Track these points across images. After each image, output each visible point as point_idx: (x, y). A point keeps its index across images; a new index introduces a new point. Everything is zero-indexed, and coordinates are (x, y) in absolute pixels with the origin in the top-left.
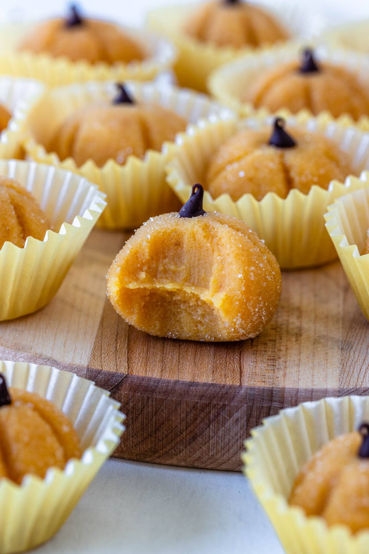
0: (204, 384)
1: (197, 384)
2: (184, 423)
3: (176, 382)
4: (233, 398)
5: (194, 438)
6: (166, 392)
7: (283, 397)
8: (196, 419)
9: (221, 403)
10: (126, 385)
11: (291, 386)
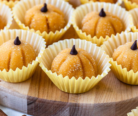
0: (58, 102)
1: (56, 101)
2: (53, 111)
3: (51, 100)
4: (66, 105)
5: (56, 114)
6: (48, 103)
7: (79, 105)
8: (56, 110)
9: (62, 107)
10: (38, 101)
11: (81, 103)
